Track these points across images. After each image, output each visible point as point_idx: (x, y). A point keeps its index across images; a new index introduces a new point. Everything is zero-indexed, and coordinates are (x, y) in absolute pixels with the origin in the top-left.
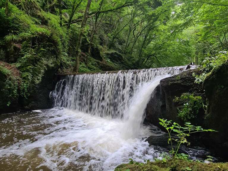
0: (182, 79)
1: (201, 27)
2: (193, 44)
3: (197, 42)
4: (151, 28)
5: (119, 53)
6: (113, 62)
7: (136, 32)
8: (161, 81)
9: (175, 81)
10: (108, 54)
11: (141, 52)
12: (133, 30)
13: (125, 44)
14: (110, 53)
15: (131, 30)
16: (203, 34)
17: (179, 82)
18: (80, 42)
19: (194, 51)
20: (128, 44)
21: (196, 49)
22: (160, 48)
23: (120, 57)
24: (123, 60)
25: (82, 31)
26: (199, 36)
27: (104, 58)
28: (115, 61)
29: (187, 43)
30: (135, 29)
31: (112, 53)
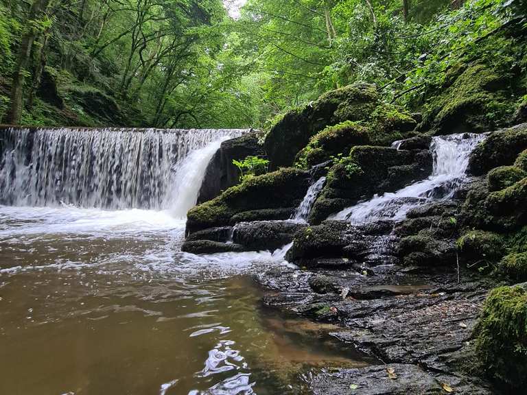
0: (246, 141)
1: (267, 76)
2: (257, 103)
3: (262, 100)
4: (181, 54)
5: (106, 96)
6: (92, 115)
7: (146, 55)
8: (222, 144)
9: (238, 143)
10: (75, 94)
11: (161, 102)
12: (140, 48)
13: (121, 77)
14: (83, 92)
15: (136, 48)
16: (270, 89)
17: (243, 144)
18: (25, 54)
19: (258, 115)
20: (127, 78)
21: (260, 113)
22: (202, 101)
23: (110, 106)
24: (119, 114)
25: (34, 26)
26: (264, 91)
27: (67, 102)
28: (98, 115)
29: (246, 99)
30: (145, 46)
31: (89, 94)
